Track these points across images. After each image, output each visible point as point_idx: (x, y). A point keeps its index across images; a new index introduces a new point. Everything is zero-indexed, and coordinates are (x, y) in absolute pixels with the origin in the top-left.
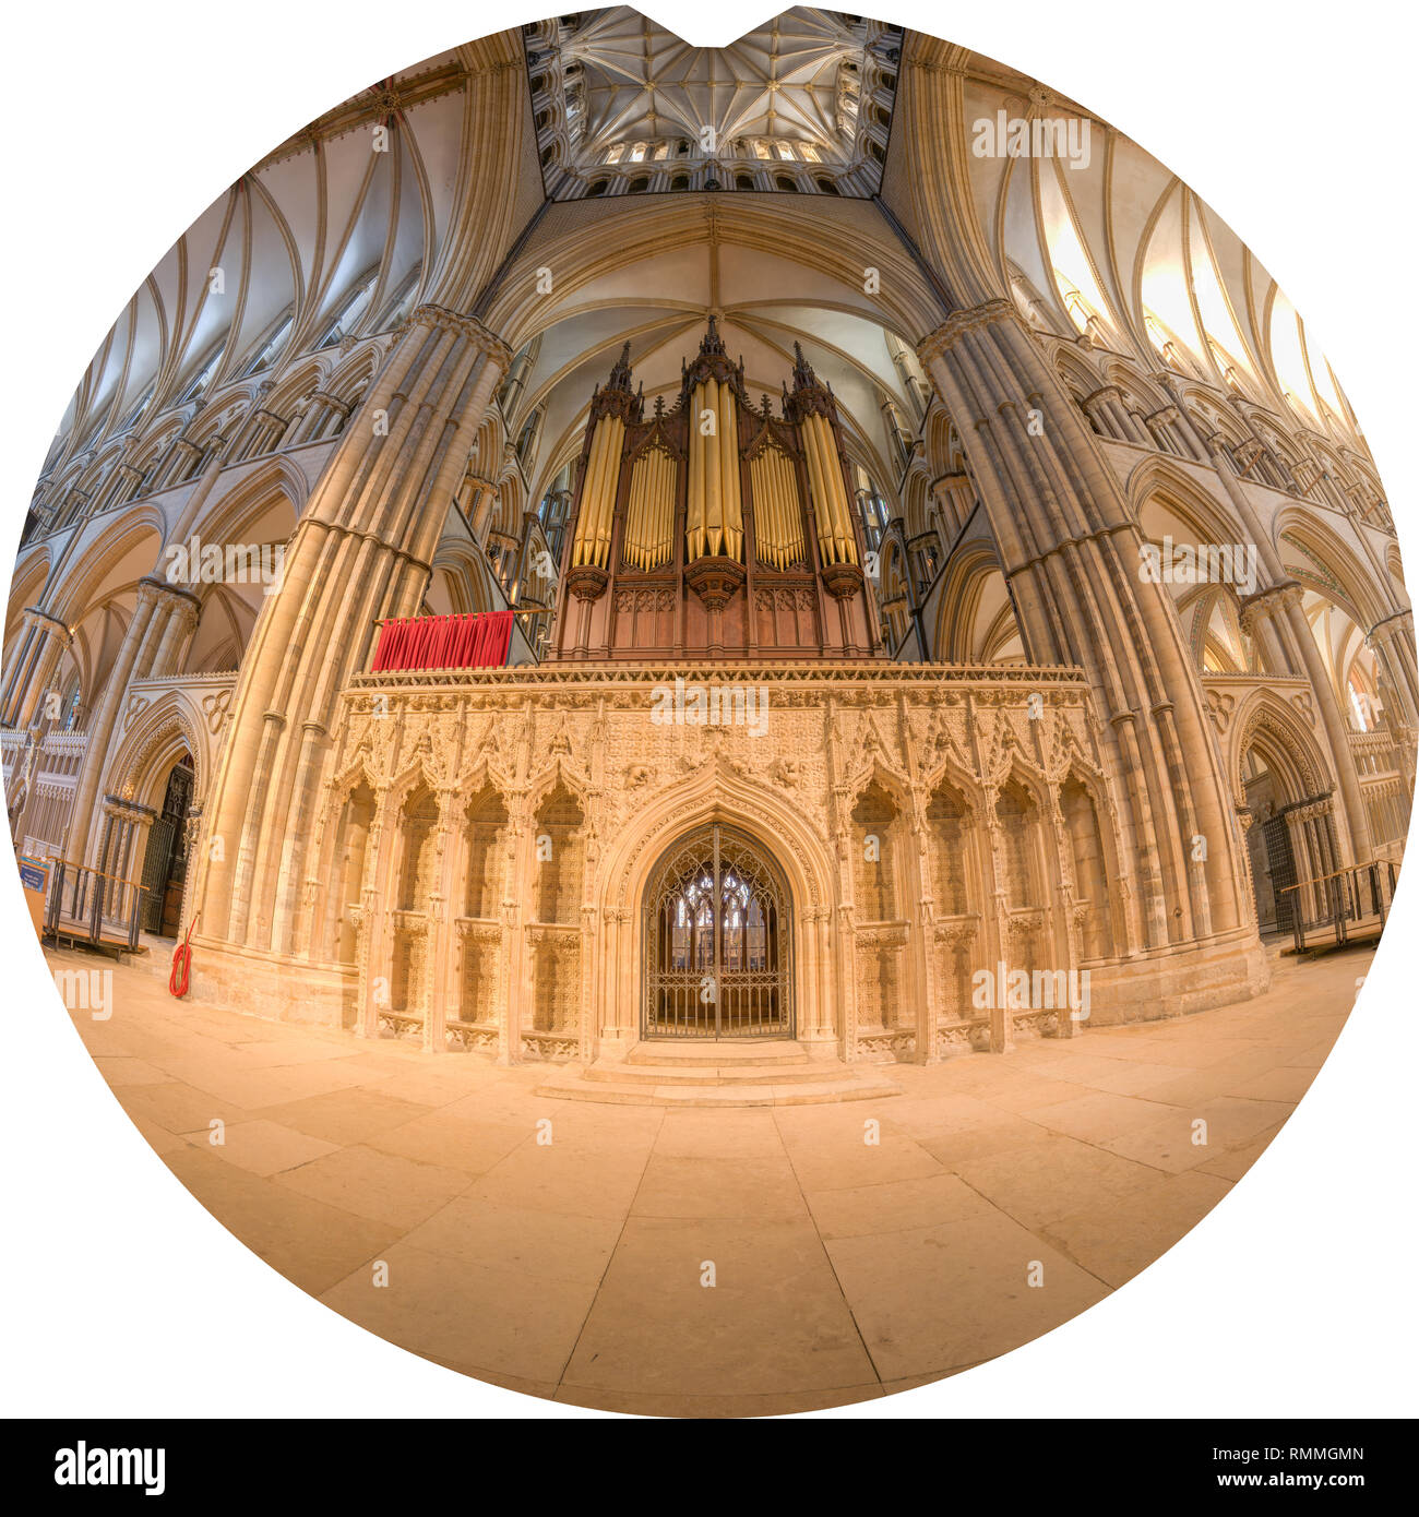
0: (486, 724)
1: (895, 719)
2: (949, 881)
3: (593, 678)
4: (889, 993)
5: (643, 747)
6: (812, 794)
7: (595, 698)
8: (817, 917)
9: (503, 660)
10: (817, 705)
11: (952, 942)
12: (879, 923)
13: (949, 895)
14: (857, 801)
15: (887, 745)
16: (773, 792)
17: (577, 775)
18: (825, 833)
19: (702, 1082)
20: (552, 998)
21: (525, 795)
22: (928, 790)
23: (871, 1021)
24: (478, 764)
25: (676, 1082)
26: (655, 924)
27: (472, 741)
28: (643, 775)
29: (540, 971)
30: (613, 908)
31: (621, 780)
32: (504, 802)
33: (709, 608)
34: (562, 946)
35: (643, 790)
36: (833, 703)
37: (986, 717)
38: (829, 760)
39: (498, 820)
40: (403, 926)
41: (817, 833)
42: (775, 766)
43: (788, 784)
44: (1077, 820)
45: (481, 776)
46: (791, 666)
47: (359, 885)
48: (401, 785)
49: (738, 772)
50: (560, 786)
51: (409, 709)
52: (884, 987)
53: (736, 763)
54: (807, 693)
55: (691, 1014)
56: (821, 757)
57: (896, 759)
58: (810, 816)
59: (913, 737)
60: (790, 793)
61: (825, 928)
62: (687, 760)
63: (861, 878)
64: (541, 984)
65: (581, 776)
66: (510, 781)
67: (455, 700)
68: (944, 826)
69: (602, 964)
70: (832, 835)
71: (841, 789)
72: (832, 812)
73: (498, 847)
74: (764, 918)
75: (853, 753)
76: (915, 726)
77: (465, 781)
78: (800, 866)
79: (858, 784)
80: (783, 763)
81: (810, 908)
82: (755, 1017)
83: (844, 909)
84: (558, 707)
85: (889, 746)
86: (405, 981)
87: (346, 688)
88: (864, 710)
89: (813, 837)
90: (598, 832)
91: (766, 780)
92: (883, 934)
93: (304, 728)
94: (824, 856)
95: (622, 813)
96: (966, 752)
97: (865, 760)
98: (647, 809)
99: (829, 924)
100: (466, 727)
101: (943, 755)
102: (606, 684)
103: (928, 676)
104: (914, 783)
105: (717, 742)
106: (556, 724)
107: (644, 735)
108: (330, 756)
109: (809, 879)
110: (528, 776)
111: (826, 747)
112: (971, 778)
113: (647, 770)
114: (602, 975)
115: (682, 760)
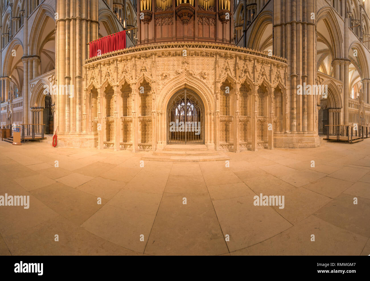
0: (123, 66)
1: (234, 63)
2: (244, 107)
3: (151, 48)
4: (227, 134)
5: (166, 68)
6: (210, 82)
7: (152, 55)
8: (210, 114)
9: (125, 47)
10: (213, 56)
11: (243, 122)
12: (225, 116)
13: (243, 111)
14: (222, 84)
15: (231, 70)
16: (200, 80)
17: (149, 77)
18: (213, 92)
19: (182, 155)
20: (145, 134)
21: (135, 84)
22: (241, 84)
23: (223, 140)
24: (122, 77)
25: (176, 155)
26: (170, 115)
27: (120, 71)
28: (166, 76)
29: (142, 128)
30: (160, 111)
31: (160, 77)
32: (130, 86)
33: (183, 23)
34: (147, 121)
35: (166, 80)
36: (218, 56)
37: (259, 67)
38: (215, 72)
39: (129, 91)
40: (108, 121)
41: (211, 92)
42: (201, 73)
43: (204, 78)
44: (278, 98)
45: (123, 80)
46: (207, 44)
47: (96, 112)
48: (103, 86)
49: (191, 75)
50: (145, 80)
51: (102, 66)
52: (226, 132)
53: (191, 72)
54: (211, 53)
55: (179, 137)
56: (213, 71)
57: (233, 74)
58: (210, 87)
59: (238, 69)
60: (205, 81)
61: (212, 116)
62: (178, 71)
63: (222, 104)
64: (143, 131)
65: (150, 77)
66: (131, 81)
67: (114, 61)
68: (244, 93)
69: (157, 125)
70: (215, 93)
71: (218, 81)
72: (215, 87)
73: (130, 98)
74: (197, 113)
75: (222, 71)
76: (239, 66)
77: (119, 82)
78: (207, 100)
79: (223, 80)
80: (203, 73)
81: (209, 111)
82: (195, 138)
83: (217, 112)
84: (142, 58)
85: (232, 70)
86: (109, 134)
87: (84, 65)
88: (226, 59)
89: (210, 93)
90: (155, 92)
91: (198, 77)
92: (227, 119)
93: (76, 78)
94: (213, 98)
95: (161, 87)
96: (252, 75)
97: (225, 73)
98: (167, 85)
99: (213, 115)
100: (118, 68)
101: (246, 75)
102: (155, 50)
103: (245, 52)
104: (237, 81)
105: (186, 66)
106: (142, 63)
107: (166, 64)
108: (84, 83)
109: (209, 104)
110: (136, 79)
111: (215, 69)
112: (252, 82)
113: (167, 74)
114: (157, 128)
115: (176, 71)
